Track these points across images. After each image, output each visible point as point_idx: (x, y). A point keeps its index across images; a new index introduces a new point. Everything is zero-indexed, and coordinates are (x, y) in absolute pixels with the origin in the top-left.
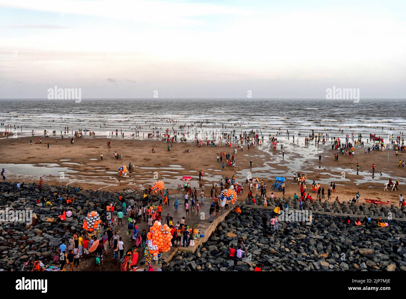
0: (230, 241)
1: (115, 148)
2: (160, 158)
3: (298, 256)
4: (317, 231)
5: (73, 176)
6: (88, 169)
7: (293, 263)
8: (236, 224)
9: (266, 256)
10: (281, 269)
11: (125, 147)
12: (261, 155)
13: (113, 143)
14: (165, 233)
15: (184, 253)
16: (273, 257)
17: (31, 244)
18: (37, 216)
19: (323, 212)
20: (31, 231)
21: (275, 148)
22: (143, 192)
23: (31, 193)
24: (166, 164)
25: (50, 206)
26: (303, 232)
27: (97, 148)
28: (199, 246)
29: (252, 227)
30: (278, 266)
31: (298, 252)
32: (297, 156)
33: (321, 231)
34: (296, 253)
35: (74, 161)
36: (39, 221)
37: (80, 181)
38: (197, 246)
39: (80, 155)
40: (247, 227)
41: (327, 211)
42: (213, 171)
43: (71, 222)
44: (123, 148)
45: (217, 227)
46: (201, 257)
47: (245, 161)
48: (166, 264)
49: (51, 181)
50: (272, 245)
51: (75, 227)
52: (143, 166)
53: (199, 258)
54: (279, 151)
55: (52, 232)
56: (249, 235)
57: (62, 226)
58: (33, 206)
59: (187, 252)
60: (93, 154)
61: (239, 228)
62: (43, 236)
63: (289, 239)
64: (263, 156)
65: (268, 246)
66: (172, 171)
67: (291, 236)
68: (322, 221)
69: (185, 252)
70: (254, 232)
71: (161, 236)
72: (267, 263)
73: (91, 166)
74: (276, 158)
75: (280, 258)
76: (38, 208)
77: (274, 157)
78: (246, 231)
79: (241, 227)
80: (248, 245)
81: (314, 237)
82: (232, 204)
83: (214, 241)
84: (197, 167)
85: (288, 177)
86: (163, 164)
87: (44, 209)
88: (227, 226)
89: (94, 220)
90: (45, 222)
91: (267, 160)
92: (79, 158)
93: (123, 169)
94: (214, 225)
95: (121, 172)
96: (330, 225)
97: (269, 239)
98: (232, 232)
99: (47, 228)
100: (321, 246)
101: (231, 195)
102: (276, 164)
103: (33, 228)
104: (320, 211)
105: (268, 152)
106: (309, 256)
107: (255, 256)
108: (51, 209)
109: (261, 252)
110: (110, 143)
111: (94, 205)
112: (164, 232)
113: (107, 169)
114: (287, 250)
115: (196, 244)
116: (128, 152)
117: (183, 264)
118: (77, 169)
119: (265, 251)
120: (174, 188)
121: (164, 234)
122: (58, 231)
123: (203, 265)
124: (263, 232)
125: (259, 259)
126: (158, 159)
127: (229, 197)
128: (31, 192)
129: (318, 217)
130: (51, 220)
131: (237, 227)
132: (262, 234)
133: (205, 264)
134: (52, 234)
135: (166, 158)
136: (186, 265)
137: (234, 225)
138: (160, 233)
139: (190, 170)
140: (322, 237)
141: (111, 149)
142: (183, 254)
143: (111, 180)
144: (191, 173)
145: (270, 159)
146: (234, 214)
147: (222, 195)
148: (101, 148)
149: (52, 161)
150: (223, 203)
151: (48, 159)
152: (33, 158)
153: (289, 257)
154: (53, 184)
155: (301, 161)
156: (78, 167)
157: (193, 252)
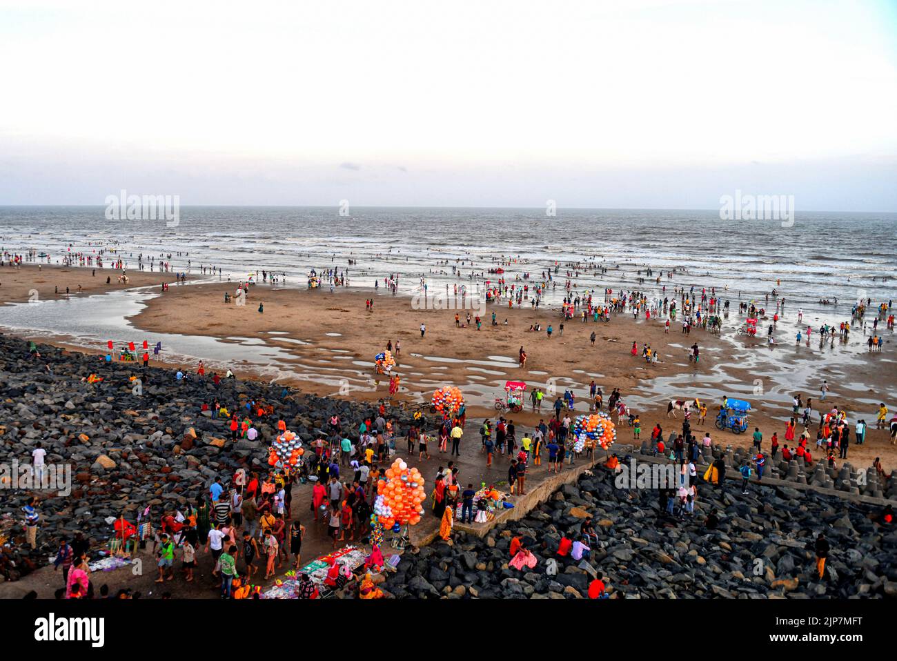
0: (571, 524)
1: (381, 313)
2: (472, 339)
3: (721, 576)
4: (795, 530)
5: (286, 365)
6: (318, 354)
7: (703, 590)
8: (600, 492)
9: (642, 566)
10: (665, 595)
11: (403, 312)
12: (712, 347)
13: (379, 303)
14: (411, 487)
15: (460, 534)
16: (658, 571)
17: (173, 481)
18: (197, 433)
19: (831, 491)
20: (180, 458)
21: (753, 332)
22: (418, 407)
23: (199, 392)
24: (481, 353)
25: (227, 417)
26: (758, 528)
27: (345, 311)
28: (496, 526)
29: (636, 504)
30: (659, 588)
31: (726, 568)
32: (805, 355)
33: (804, 532)
34: (718, 569)
35: (294, 336)
36: (198, 442)
37: (298, 376)
38: (492, 524)
39: (309, 324)
40: (625, 502)
41: (841, 490)
42: (584, 376)
43: (253, 451)
44: (397, 314)
45: (552, 494)
46: (495, 547)
47: (667, 358)
48: (413, 550)
49: (244, 373)
50: (668, 546)
51: (261, 460)
52: (432, 354)
53: (488, 547)
54: (762, 340)
55: (215, 464)
56: (622, 518)
57: (236, 457)
58: (195, 415)
59: (466, 534)
60: (335, 324)
61: (602, 502)
62: (200, 471)
63: (714, 538)
64: (717, 349)
65: (657, 546)
66: (492, 368)
67: (722, 533)
68: (817, 510)
69: (463, 533)
70: (634, 514)
71: (400, 490)
72: (638, 579)
73: (327, 348)
74: (748, 356)
75: (673, 574)
76: (204, 420)
77: (744, 352)
78: (619, 509)
79: (609, 499)
80: (612, 539)
81: (780, 541)
82: (603, 449)
83: (538, 520)
84: (550, 364)
85: (766, 401)
86: (474, 354)
87: (214, 422)
88: (577, 494)
89: (291, 449)
90: (208, 445)
91: (723, 360)
92: (305, 331)
93: (384, 358)
94: (544, 488)
95: (381, 364)
96: (836, 520)
97: (666, 533)
98: (585, 508)
99: (210, 456)
100: (788, 562)
101: (597, 428)
102: (745, 370)
103: (185, 455)
104: (822, 486)
105: (732, 341)
106: (748, 580)
107: (618, 562)
108: (226, 424)
109: (634, 555)
110: (371, 303)
111: (310, 423)
112: (409, 484)
113: (357, 357)
114: (701, 560)
115: (490, 520)
116: (407, 322)
117: (449, 555)
118: (298, 352)
119: (645, 555)
120: (487, 406)
121: (408, 487)
122: (228, 465)
123: (491, 562)
124: (658, 517)
125: (624, 569)
126: (467, 343)
127: (593, 432)
128: (199, 389)
129: (811, 501)
130: (218, 442)
131: (600, 499)
132: (653, 521)
133: (495, 560)
134: (216, 468)
135: (485, 340)
136: (454, 558)
137: (594, 493)
138: (400, 484)
139: (532, 369)
140: (802, 545)
141: (373, 315)
142: (457, 536)
143: (361, 378)
144: (532, 375)
145: (732, 359)
146: (604, 471)
147: (578, 425)
148: (353, 312)
149: (253, 334)
150: (580, 444)
151: (245, 330)
152: (220, 325)
153: (698, 577)
154: (247, 379)
155: (812, 367)
156: (301, 348)
157: (481, 535)
